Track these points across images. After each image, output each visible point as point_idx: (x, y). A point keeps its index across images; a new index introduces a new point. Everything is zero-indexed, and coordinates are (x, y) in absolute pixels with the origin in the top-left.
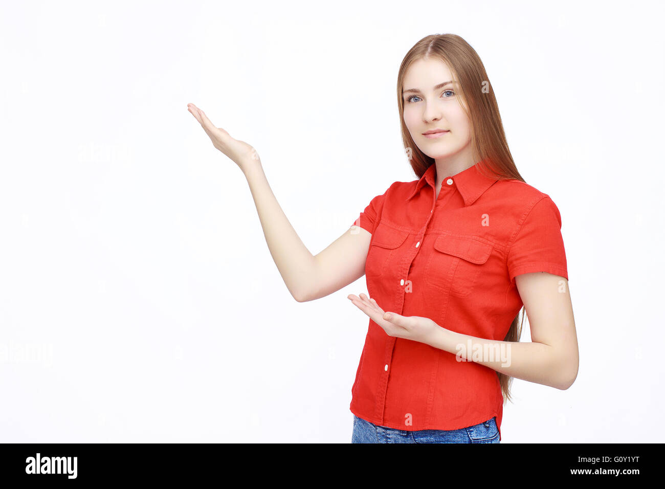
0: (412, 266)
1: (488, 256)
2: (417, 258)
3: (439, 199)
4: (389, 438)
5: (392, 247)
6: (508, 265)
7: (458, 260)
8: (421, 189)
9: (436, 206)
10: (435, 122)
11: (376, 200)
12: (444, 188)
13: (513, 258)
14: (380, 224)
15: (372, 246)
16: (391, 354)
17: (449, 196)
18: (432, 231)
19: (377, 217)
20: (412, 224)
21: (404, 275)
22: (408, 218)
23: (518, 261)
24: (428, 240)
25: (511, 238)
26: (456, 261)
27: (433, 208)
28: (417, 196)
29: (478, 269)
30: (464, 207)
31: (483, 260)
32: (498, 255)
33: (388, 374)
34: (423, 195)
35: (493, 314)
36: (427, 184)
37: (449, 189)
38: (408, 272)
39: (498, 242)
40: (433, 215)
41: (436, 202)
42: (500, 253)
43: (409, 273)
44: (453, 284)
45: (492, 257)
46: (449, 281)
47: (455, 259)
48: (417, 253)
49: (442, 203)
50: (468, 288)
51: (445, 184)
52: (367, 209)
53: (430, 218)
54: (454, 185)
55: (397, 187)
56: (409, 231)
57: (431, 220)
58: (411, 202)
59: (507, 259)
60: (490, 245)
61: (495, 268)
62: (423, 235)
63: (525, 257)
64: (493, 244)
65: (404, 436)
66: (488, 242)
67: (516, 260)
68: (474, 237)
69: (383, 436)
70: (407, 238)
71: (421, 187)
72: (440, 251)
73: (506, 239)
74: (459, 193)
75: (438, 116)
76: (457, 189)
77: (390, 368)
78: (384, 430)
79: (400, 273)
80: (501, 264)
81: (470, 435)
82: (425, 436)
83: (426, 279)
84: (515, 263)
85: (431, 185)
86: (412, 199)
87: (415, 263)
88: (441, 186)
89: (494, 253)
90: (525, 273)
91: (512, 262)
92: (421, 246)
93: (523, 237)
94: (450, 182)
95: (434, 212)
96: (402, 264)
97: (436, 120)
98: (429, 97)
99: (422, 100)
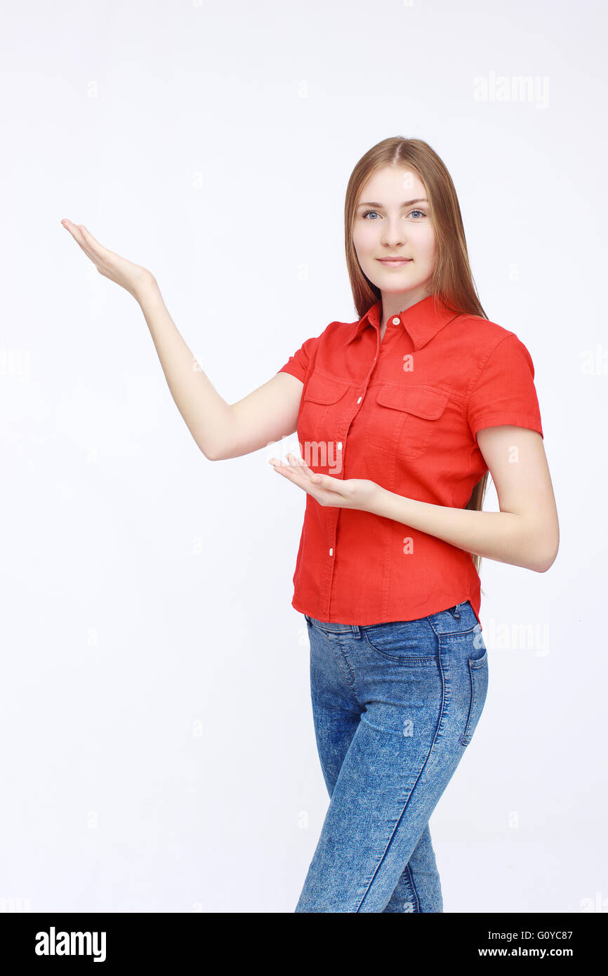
0: (352, 425)
1: (442, 410)
2: (358, 417)
3: (384, 343)
4: (343, 645)
5: (328, 403)
6: (469, 419)
7: (406, 415)
8: (363, 331)
9: (381, 352)
10: (398, 247)
11: (309, 343)
12: (389, 329)
13: (474, 410)
14: (314, 375)
15: (304, 401)
16: (335, 534)
17: (395, 339)
18: (376, 382)
19: (310, 363)
20: (352, 375)
21: (342, 437)
22: (348, 367)
23: (478, 414)
24: (372, 393)
25: (471, 386)
26: (403, 417)
27: (377, 355)
28: (357, 340)
29: (431, 426)
30: (414, 351)
31: (437, 415)
32: (456, 408)
33: (333, 559)
34: (365, 339)
35: (450, 480)
36: (370, 325)
37: (396, 330)
38: (347, 432)
39: (455, 392)
40: (377, 363)
41: (380, 346)
42: (459, 406)
43: (348, 434)
44: (400, 445)
45: (447, 410)
46: (396, 441)
47: (402, 414)
48: (358, 410)
49: (388, 348)
50: (417, 448)
51: (390, 324)
52: (298, 353)
53: (373, 368)
54: (401, 325)
55: (334, 328)
56: (350, 384)
57: (375, 369)
58: (352, 346)
59: (467, 413)
60: (445, 396)
61: (452, 423)
62: (366, 387)
63: (488, 407)
64: (448, 394)
65: (358, 640)
66: (443, 392)
67: (479, 411)
68: (424, 387)
69: (336, 643)
70: (347, 392)
71: (363, 328)
72: (385, 405)
73: (462, 387)
74: (408, 334)
75: (403, 241)
76: (405, 330)
77: (335, 552)
78: (336, 637)
79: (337, 434)
80: (459, 418)
81: (435, 630)
82: (381, 637)
83: (367, 440)
84: (475, 416)
85: (375, 326)
86: (351, 343)
87: (355, 422)
88: (386, 327)
89: (451, 405)
90: (486, 427)
91: (472, 416)
92: (363, 401)
93: (484, 384)
94: (396, 321)
95: (378, 358)
96: (340, 424)
97: (399, 244)
98: (394, 214)
99: (382, 218)
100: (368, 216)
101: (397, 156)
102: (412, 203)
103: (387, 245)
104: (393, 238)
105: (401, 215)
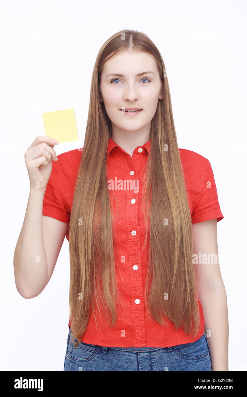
10: (135, 102)
17: (139, 161)
33: (143, 306)
37: (139, 156)
38: (138, 224)
51: (136, 152)
75: (138, 98)
94: (140, 150)
97: (136, 100)
98: (131, 81)
99: (123, 83)
100: (114, 82)
101: (131, 44)
102: (143, 74)
103: (128, 100)
104: (132, 96)
105: (136, 81)
